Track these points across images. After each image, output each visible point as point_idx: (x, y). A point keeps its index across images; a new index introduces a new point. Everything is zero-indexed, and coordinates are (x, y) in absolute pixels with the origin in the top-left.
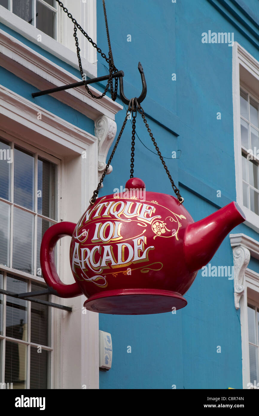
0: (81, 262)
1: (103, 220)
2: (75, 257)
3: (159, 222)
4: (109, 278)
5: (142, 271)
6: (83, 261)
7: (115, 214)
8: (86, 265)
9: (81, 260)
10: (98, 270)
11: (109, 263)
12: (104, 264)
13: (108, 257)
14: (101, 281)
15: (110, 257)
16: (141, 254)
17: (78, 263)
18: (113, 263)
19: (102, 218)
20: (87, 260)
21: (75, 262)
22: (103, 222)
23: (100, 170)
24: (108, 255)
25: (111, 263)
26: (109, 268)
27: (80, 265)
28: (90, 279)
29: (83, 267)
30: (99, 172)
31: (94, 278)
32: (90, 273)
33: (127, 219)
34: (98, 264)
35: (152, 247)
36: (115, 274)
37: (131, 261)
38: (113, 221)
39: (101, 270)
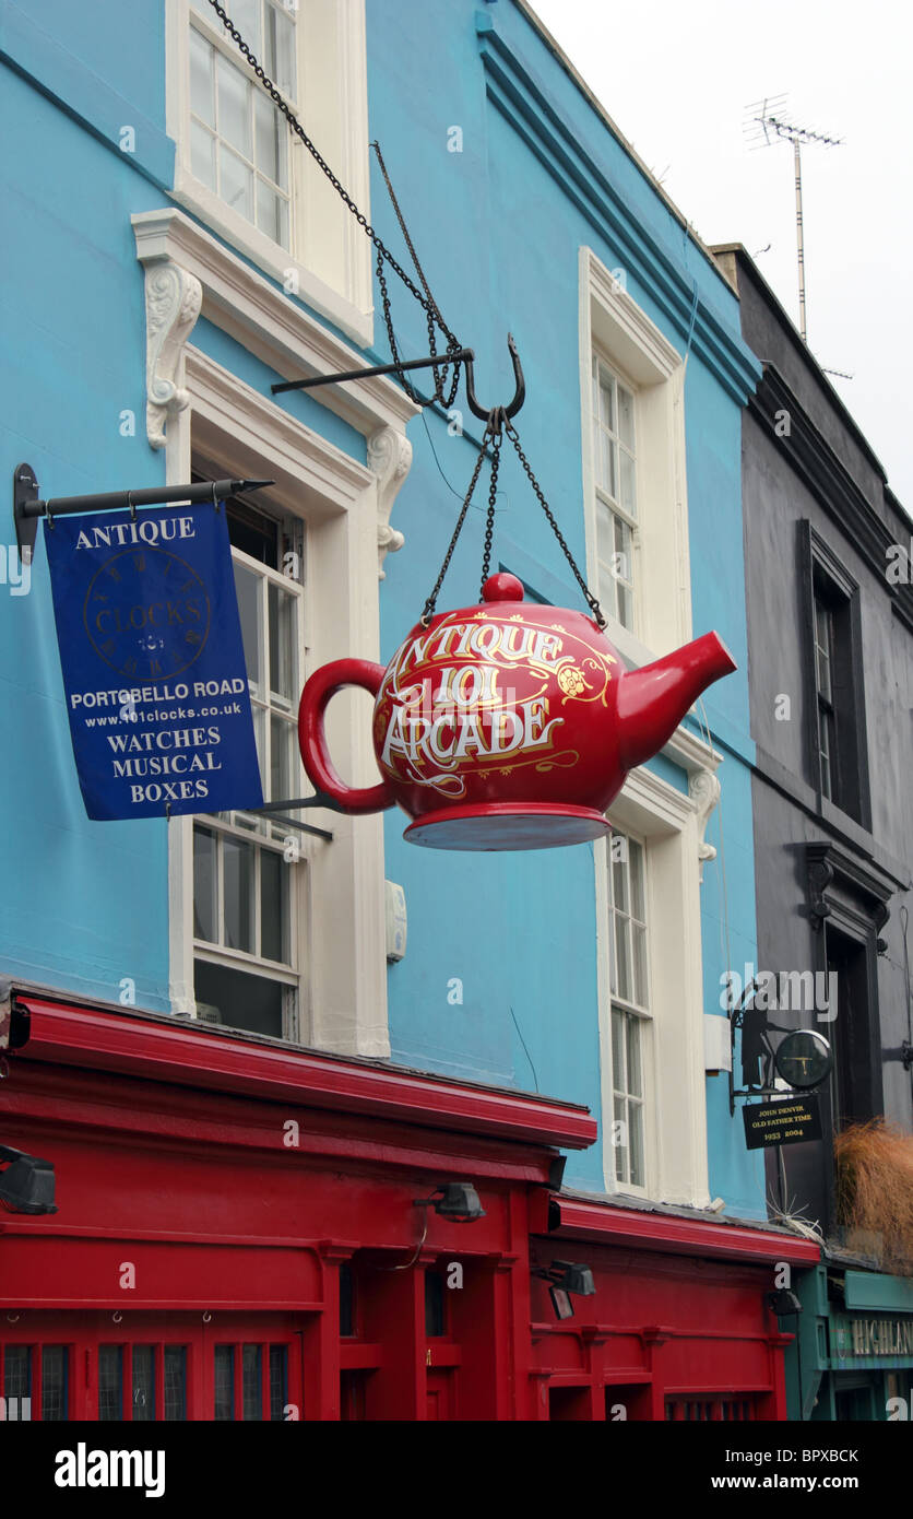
0: (408, 747)
1: (457, 664)
2: (394, 735)
3: (572, 670)
4: (471, 780)
5: (538, 768)
6: (413, 744)
7: (483, 651)
8: (422, 752)
9: (409, 741)
10: (449, 764)
11: (473, 752)
12: (461, 752)
13: (471, 739)
14: (453, 786)
15: (476, 740)
16: (538, 733)
17: (402, 749)
18: (482, 751)
19: (455, 658)
20: (423, 742)
21: (392, 745)
22: (459, 667)
23: (382, 543)
24: (470, 734)
25: (477, 751)
26: (471, 759)
27: (406, 751)
28: (427, 782)
29: (414, 756)
30: (380, 547)
31: (438, 779)
32: (430, 769)
33: (509, 661)
34: (449, 752)
35: (561, 720)
36: (484, 773)
37: (517, 747)
38: (477, 665)
39: (453, 764)
